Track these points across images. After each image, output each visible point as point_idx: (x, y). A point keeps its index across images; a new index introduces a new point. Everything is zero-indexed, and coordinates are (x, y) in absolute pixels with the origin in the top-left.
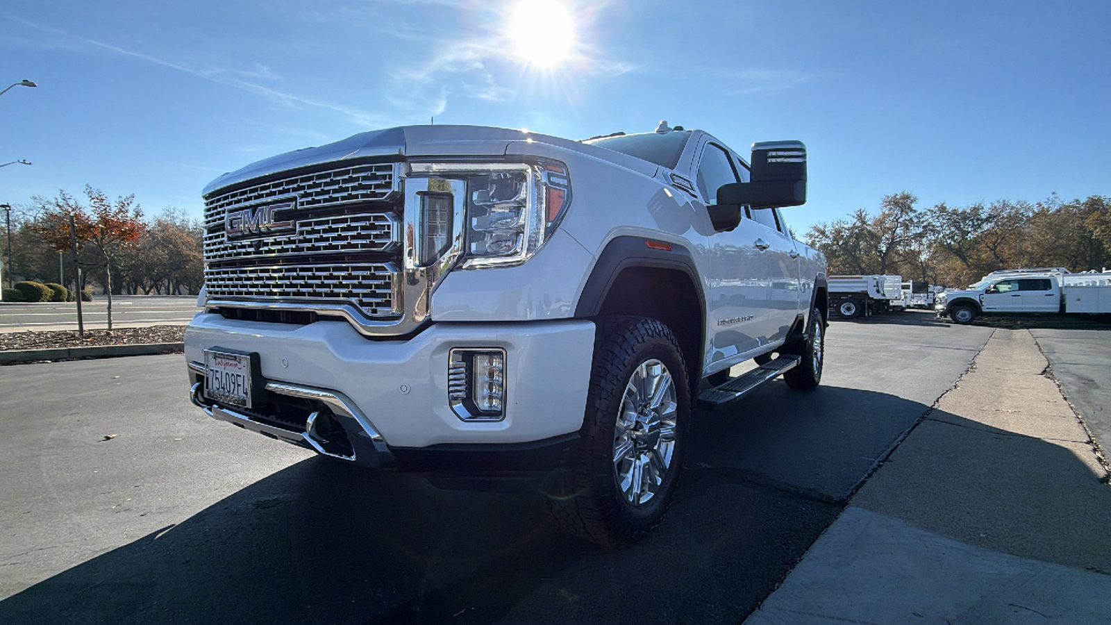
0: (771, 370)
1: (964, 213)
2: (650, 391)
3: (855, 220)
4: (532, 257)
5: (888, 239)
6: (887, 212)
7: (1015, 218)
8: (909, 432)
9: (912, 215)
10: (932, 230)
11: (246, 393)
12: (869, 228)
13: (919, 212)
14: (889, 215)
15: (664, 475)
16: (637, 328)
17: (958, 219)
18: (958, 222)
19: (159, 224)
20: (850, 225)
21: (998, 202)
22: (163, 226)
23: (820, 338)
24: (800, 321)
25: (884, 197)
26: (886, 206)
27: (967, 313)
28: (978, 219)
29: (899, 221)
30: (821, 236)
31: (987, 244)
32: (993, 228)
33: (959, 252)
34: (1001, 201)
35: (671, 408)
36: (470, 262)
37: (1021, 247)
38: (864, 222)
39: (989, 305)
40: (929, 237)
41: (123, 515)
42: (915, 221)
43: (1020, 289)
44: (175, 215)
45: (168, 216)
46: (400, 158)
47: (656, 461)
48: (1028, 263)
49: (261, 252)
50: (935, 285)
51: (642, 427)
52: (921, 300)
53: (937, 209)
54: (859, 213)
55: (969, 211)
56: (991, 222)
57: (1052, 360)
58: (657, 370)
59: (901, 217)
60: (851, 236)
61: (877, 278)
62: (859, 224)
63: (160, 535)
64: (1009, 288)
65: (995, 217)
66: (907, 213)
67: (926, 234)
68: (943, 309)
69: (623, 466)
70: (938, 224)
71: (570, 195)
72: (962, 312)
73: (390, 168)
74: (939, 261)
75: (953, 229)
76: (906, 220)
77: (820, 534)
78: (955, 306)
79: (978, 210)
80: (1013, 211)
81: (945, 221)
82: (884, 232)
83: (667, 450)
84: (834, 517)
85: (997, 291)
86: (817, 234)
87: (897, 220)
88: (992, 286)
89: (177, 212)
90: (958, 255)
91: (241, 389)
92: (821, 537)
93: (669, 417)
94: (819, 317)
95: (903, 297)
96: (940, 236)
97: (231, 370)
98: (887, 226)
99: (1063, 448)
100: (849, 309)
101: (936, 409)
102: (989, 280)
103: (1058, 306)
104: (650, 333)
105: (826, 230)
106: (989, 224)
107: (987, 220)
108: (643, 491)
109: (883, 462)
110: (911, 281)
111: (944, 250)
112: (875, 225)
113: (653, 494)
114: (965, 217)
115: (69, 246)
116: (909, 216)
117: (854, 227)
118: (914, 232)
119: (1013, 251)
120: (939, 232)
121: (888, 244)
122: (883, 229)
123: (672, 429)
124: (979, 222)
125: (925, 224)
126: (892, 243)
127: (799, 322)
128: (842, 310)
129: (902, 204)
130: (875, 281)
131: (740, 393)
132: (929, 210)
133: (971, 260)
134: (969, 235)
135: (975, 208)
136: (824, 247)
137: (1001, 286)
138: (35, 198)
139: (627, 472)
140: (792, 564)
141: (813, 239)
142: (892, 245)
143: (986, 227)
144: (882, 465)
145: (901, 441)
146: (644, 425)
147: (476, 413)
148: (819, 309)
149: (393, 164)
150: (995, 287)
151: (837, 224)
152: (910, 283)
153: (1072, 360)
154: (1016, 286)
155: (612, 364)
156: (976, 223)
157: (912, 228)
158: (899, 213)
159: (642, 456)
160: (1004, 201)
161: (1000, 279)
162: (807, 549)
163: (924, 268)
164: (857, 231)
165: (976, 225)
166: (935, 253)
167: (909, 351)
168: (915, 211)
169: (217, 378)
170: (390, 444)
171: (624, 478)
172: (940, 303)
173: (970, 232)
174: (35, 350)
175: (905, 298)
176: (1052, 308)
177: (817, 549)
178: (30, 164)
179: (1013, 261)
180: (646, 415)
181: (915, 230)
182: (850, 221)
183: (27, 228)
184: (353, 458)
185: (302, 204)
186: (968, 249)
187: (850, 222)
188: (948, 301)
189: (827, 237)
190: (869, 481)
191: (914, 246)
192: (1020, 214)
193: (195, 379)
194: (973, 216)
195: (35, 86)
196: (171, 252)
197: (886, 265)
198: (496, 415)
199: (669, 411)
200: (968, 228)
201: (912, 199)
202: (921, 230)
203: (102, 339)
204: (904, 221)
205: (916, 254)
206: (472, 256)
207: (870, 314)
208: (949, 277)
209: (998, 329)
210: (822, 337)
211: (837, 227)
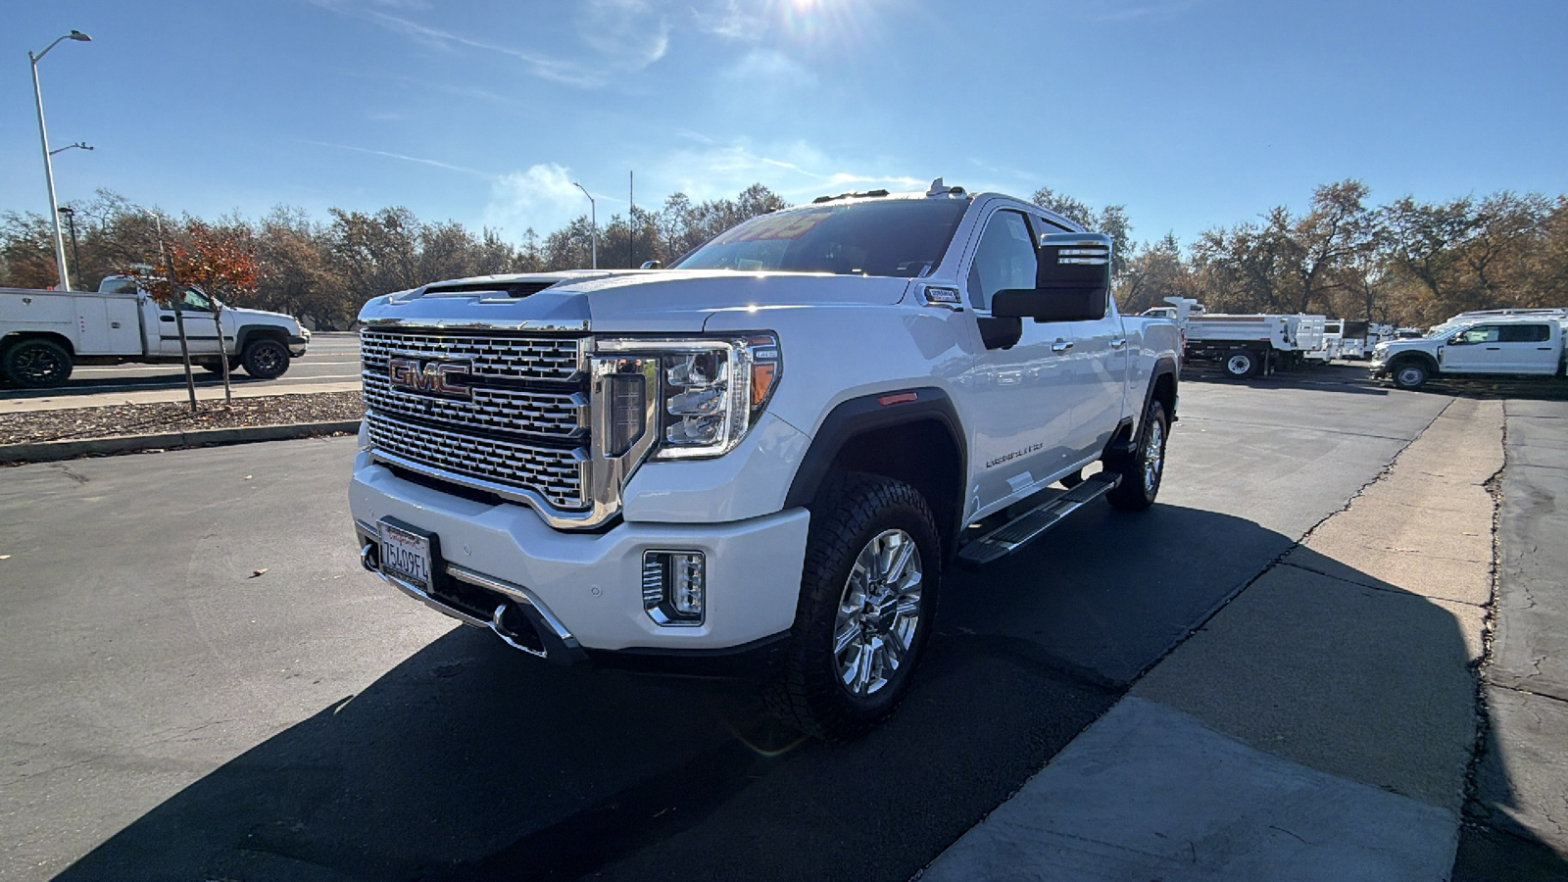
0: (1072, 501)
1: (1440, 211)
2: (885, 565)
3: (1268, 224)
4: (737, 446)
5: (1318, 253)
6: (1320, 212)
7: (1520, 220)
8: (1249, 584)
9: (1358, 215)
10: (1386, 239)
11: (426, 576)
12: (1289, 235)
13: (1369, 211)
14: (1322, 216)
15: (901, 659)
16: (867, 500)
17: (1429, 222)
18: (1429, 227)
19: (269, 229)
20: (1261, 232)
21: (1496, 195)
22: (275, 232)
23: (1160, 441)
24: (1125, 426)
25: (1317, 188)
26: (1319, 202)
27: (1416, 373)
28: (1460, 223)
29: (1337, 224)
30: (1215, 248)
31: (1470, 260)
32: (1484, 235)
33: (1426, 273)
34: (1501, 193)
35: (915, 579)
36: (664, 453)
37: (1524, 267)
38: (1282, 227)
39: (1453, 362)
40: (1382, 250)
41: (294, 682)
42: (1362, 225)
43: (1500, 340)
44: (290, 216)
45: (279, 217)
46: (584, 334)
47: (892, 643)
48: (1530, 290)
49: (433, 414)
50: (1382, 323)
51: (872, 610)
52: (1354, 347)
53: (1398, 205)
54: (1275, 213)
55: (1448, 210)
56: (1480, 226)
57: (1512, 459)
58: (895, 541)
59: (1341, 218)
60: (1259, 249)
61: (1286, 319)
62: (1275, 230)
63: (339, 709)
64: (1484, 338)
65: (1488, 218)
66: (1351, 212)
67: (1378, 244)
68: (1381, 367)
69: (848, 654)
70: (1398, 230)
71: (780, 371)
72: (1408, 372)
73: (574, 345)
74: (1396, 286)
75: (1420, 237)
76: (1348, 223)
77: (1081, 730)
78: (1400, 362)
79: (1463, 208)
80: (1519, 209)
81: (1408, 225)
82: (1313, 242)
83: (907, 630)
84: (1105, 709)
85: (1465, 341)
86: (1209, 244)
87: (1334, 224)
88: (1459, 334)
89: (291, 211)
90: (1423, 277)
91: (420, 570)
92: (1081, 735)
93: (913, 590)
94: (1161, 414)
95: (1325, 346)
96: (1399, 248)
97: (408, 548)
98: (1319, 231)
99: (1447, 612)
100: (1240, 365)
101: (1302, 545)
102: (1456, 324)
103: (1555, 366)
104: (885, 503)
105: (1224, 239)
106: (1478, 230)
107: (1476, 223)
108: (872, 678)
109: (1195, 630)
110: (1343, 320)
111: (1404, 267)
112: (1299, 230)
113: (886, 681)
114: (1441, 217)
115: (168, 294)
116: (1354, 217)
117: (1267, 234)
118: (1359, 242)
119: (1510, 271)
120: (1397, 242)
121: (1318, 259)
122: (1311, 237)
123: (915, 604)
124: (1463, 227)
125: (1377, 229)
126: (1324, 257)
127: (1125, 428)
128: (1231, 366)
129: (1344, 198)
130: (1284, 324)
131: (1015, 545)
132: (1385, 208)
133: (1442, 285)
134: (1445, 246)
135: (1458, 205)
136: (1219, 263)
137: (1473, 333)
138: (101, 192)
139: (853, 661)
140: (1035, 769)
141: (1202, 251)
142: (1322, 263)
143: (1472, 233)
144: (1192, 635)
145: (1231, 599)
146: (876, 607)
147: (674, 617)
148: (1161, 403)
149: (577, 341)
150: (1461, 336)
151: (1241, 230)
152: (1341, 323)
153: (1539, 460)
154: (1496, 335)
155: (833, 548)
156: (1457, 229)
157: (1356, 235)
158: (1339, 212)
159: (874, 640)
160: (1505, 194)
161: (1472, 323)
162: (1059, 751)
163: (1370, 296)
164: (1270, 239)
165: (1457, 231)
166: (1389, 273)
167: (1308, 441)
168: (1363, 210)
169: (392, 553)
170: (582, 644)
171: (848, 668)
172: (1377, 359)
173: (1446, 242)
174: (141, 435)
175: (1329, 346)
176: (1546, 369)
177: (1071, 751)
178: (92, 148)
179: (1507, 287)
180: (879, 595)
181: (1358, 239)
182: (1262, 225)
183: (95, 237)
184: (544, 654)
185: (478, 370)
186: (1440, 268)
187: (1260, 227)
188: (1390, 356)
189: (1224, 249)
190: (1168, 658)
191: (1357, 263)
192: (1529, 214)
193: (365, 542)
194: (1454, 218)
195: (89, 40)
196: (289, 272)
197: (1306, 295)
198: (696, 618)
199: (911, 583)
200: (1443, 236)
201: (1360, 190)
202: (1370, 238)
203: (219, 417)
204: (1344, 224)
205: (1356, 276)
206: (667, 445)
207: (1272, 371)
208: (1406, 309)
209: (1458, 398)
210: (1164, 438)
211: (1240, 234)
